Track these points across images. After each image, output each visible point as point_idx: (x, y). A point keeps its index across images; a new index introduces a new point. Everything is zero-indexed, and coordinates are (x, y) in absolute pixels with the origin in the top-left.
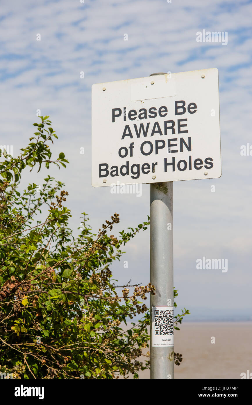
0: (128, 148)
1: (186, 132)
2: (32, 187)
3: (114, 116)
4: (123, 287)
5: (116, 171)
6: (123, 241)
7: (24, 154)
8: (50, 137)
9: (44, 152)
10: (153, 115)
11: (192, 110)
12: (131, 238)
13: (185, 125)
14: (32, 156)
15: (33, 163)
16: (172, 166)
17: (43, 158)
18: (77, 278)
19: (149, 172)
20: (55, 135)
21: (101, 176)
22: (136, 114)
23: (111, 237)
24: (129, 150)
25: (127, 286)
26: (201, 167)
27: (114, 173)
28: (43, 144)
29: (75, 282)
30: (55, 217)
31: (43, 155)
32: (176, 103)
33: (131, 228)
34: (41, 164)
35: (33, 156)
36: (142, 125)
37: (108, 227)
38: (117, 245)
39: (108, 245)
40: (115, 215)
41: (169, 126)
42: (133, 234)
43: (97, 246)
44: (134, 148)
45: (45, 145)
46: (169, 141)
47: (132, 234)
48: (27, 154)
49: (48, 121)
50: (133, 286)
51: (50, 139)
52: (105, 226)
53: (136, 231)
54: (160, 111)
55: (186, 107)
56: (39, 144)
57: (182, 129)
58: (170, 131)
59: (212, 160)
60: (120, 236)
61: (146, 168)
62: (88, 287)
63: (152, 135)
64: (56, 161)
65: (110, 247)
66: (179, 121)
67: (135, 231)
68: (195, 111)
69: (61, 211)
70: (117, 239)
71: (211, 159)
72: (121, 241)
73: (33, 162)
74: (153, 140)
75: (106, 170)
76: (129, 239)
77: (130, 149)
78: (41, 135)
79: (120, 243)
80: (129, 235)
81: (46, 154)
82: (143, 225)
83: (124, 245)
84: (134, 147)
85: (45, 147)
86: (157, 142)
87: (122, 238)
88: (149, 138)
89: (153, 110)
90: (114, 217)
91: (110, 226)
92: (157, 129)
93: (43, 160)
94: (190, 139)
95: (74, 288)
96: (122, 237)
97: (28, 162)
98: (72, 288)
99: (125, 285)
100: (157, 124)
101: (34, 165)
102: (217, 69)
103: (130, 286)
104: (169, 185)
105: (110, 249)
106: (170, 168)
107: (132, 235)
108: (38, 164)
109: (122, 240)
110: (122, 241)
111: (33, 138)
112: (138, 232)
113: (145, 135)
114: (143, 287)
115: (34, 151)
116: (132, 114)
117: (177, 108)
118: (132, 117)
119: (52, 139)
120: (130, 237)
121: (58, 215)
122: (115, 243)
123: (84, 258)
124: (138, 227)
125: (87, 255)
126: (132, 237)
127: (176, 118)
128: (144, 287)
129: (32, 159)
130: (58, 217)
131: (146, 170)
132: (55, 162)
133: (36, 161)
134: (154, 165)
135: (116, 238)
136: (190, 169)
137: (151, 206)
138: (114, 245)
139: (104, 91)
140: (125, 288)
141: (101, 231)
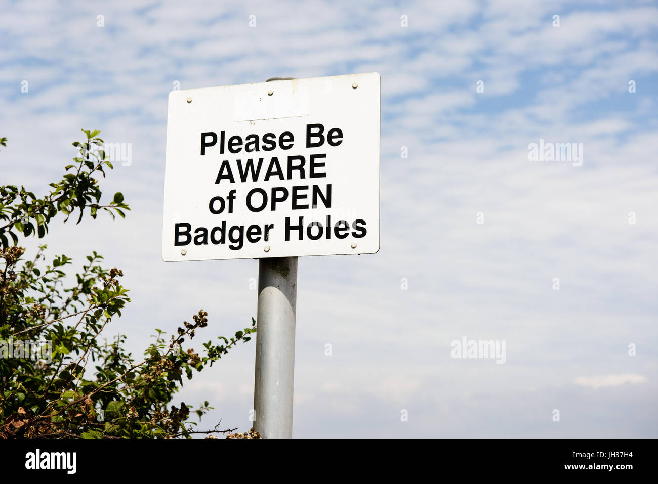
0: (225, 199)
1: (324, 175)
2: (61, 261)
3: (204, 145)
4: (207, 433)
5: (204, 237)
6: (209, 359)
7: (55, 193)
8: (100, 165)
9: (89, 191)
10: (269, 146)
11: (335, 140)
12: (222, 354)
13: (323, 165)
14: (68, 196)
15: (69, 208)
16: (297, 231)
17: (86, 200)
18: (130, 414)
19: (258, 239)
20: (108, 163)
21: (177, 243)
22: (241, 143)
23: (189, 351)
24: (227, 202)
25: (214, 431)
26: (346, 235)
27: (200, 240)
28: (88, 177)
29: (126, 420)
30: (102, 302)
31: (87, 195)
32: (309, 127)
33: (223, 338)
34: (84, 210)
35: (71, 196)
36: (250, 162)
37: (187, 332)
38: (199, 365)
39: (184, 364)
40: (200, 313)
41: (296, 165)
42: (227, 347)
43: (165, 364)
44: (235, 198)
45: (92, 179)
46: (295, 189)
47: (224, 348)
48: (60, 193)
49: (97, 139)
50: (224, 432)
51: (100, 168)
52: (183, 330)
53: (232, 344)
54: (282, 140)
55: (325, 134)
56: (82, 176)
57: (317, 170)
58: (296, 173)
59: (365, 224)
60: (204, 351)
61: (254, 233)
62: (147, 431)
63: (267, 179)
64: (109, 206)
65: (187, 368)
66: (313, 157)
67: (230, 342)
68: (339, 142)
69: (113, 292)
70: (199, 356)
71: (363, 222)
72: (205, 358)
73: (69, 206)
74: (268, 187)
75: (187, 233)
76: (219, 356)
77: (228, 200)
78: (86, 162)
79: (204, 363)
80: (221, 349)
81: (92, 194)
82: (244, 333)
83: (211, 366)
84: (235, 196)
85: (91, 181)
86: (274, 190)
87: (208, 355)
88: (261, 183)
89: (269, 138)
90: (199, 317)
91: (190, 331)
92: (274, 169)
93: (86, 205)
94: (329, 187)
95: (124, 432)
96: (207, 353)
97: (61, 205)
98: (120, 432)
99: (211, 430)
100: (275, 160)
101: (70, 211)
102: (378, 74)
103: (218, 432)
104: (291, 264)
105: (186, 371)
106: (294, 234)
107: (225, 350)
108: (77, 209)
109: (208, 357)
110: (207, 359)
111: (71, 167)
112: (235, 344)
113: (255, 178)
114: (240, 434)
115: (73, 188)
116: (234, 143)
117: (309, 135)
118: (235, 148)
119: (103, 169)
120: (221, 352)
121: (107, 298)
122: (195, 361)
123: (142, 384)
124: (236, 335)
125: (149, 378)
126: (225, 353)
127: (307, 153)
128: (243, 434)
129: (69, 201)
130: (108, 302)
131: (254, 237)
132: (106, 208)
133: (74, 204)
134: (268, 228)
135: (198, 354)
136: (328, 237)
137: (260, 297)
138: (193, 365)
139: (189, 102)
140: (210, 434)
141: (175, 339)
